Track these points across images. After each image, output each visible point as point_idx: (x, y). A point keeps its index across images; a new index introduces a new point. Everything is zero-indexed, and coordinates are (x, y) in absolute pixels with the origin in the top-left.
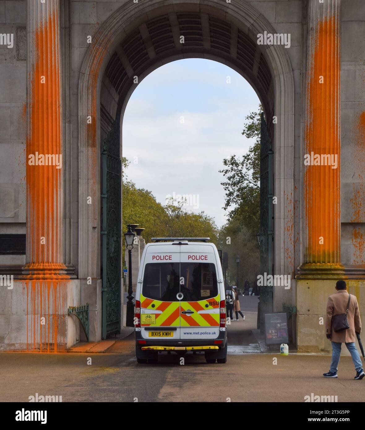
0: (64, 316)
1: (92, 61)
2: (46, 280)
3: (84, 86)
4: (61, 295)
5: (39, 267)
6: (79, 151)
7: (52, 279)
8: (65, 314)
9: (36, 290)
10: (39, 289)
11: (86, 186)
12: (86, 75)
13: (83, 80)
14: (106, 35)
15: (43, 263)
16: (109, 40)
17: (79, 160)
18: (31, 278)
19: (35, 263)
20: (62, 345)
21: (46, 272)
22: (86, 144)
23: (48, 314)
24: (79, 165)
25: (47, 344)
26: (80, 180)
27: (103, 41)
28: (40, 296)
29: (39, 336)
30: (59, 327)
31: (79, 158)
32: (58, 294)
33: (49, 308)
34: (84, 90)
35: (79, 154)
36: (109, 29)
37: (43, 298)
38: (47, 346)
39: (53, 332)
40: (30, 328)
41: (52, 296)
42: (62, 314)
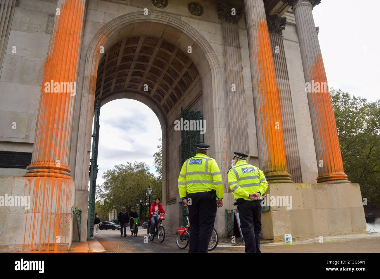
0: (67, 214)
1: (97, 42)
2: (50, 178)
3: (91, 56)
4: (66, 193)
5: (44, 165)
6: (83, 95)
7: (57, 177)
8: (68, 212)
9: (39, 187)
10: (43, 186)
11: (85, 121)
12: (93, 50)
13: (91, 52)
14: (109, 30)
15: (49, 162)
16: (110, 33)
17: (82, 102)
18: (35, 175)
19: (41, 162)
20: (63, 246)
21: (51, 170)
22: (88, 92)
23: (50, 212)
24: (82, 105)
25: (46, 245)
26: (81, 115)
27: (106, 32)
28: (43, 193)
29: (38, 235)
30: (62, 227)
31: (82, 100)
32: (63, 192)
33: (51, 206)
34: (90, 58)
35: (82, 98)
36: (111, 27)
37: (46, 196)
38: (46, 247)
39: (54, 231)
40: (28, 227)
41: (55, 195)
42: (65, 213)
